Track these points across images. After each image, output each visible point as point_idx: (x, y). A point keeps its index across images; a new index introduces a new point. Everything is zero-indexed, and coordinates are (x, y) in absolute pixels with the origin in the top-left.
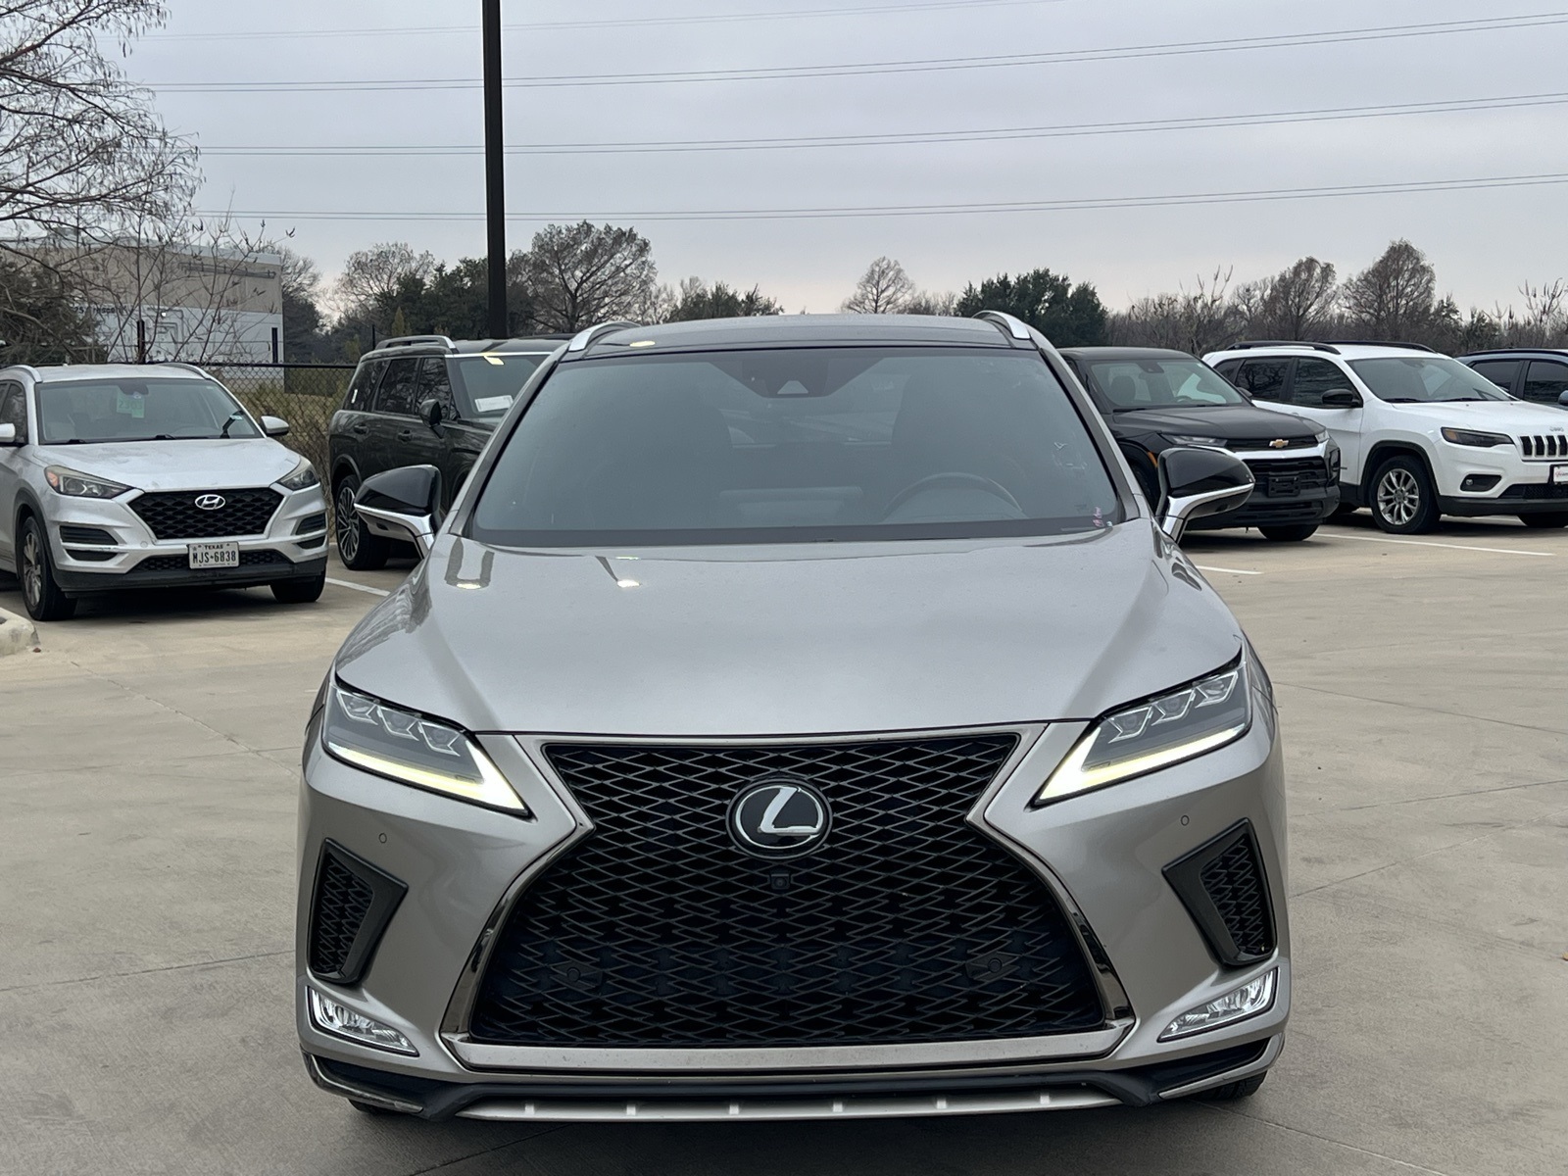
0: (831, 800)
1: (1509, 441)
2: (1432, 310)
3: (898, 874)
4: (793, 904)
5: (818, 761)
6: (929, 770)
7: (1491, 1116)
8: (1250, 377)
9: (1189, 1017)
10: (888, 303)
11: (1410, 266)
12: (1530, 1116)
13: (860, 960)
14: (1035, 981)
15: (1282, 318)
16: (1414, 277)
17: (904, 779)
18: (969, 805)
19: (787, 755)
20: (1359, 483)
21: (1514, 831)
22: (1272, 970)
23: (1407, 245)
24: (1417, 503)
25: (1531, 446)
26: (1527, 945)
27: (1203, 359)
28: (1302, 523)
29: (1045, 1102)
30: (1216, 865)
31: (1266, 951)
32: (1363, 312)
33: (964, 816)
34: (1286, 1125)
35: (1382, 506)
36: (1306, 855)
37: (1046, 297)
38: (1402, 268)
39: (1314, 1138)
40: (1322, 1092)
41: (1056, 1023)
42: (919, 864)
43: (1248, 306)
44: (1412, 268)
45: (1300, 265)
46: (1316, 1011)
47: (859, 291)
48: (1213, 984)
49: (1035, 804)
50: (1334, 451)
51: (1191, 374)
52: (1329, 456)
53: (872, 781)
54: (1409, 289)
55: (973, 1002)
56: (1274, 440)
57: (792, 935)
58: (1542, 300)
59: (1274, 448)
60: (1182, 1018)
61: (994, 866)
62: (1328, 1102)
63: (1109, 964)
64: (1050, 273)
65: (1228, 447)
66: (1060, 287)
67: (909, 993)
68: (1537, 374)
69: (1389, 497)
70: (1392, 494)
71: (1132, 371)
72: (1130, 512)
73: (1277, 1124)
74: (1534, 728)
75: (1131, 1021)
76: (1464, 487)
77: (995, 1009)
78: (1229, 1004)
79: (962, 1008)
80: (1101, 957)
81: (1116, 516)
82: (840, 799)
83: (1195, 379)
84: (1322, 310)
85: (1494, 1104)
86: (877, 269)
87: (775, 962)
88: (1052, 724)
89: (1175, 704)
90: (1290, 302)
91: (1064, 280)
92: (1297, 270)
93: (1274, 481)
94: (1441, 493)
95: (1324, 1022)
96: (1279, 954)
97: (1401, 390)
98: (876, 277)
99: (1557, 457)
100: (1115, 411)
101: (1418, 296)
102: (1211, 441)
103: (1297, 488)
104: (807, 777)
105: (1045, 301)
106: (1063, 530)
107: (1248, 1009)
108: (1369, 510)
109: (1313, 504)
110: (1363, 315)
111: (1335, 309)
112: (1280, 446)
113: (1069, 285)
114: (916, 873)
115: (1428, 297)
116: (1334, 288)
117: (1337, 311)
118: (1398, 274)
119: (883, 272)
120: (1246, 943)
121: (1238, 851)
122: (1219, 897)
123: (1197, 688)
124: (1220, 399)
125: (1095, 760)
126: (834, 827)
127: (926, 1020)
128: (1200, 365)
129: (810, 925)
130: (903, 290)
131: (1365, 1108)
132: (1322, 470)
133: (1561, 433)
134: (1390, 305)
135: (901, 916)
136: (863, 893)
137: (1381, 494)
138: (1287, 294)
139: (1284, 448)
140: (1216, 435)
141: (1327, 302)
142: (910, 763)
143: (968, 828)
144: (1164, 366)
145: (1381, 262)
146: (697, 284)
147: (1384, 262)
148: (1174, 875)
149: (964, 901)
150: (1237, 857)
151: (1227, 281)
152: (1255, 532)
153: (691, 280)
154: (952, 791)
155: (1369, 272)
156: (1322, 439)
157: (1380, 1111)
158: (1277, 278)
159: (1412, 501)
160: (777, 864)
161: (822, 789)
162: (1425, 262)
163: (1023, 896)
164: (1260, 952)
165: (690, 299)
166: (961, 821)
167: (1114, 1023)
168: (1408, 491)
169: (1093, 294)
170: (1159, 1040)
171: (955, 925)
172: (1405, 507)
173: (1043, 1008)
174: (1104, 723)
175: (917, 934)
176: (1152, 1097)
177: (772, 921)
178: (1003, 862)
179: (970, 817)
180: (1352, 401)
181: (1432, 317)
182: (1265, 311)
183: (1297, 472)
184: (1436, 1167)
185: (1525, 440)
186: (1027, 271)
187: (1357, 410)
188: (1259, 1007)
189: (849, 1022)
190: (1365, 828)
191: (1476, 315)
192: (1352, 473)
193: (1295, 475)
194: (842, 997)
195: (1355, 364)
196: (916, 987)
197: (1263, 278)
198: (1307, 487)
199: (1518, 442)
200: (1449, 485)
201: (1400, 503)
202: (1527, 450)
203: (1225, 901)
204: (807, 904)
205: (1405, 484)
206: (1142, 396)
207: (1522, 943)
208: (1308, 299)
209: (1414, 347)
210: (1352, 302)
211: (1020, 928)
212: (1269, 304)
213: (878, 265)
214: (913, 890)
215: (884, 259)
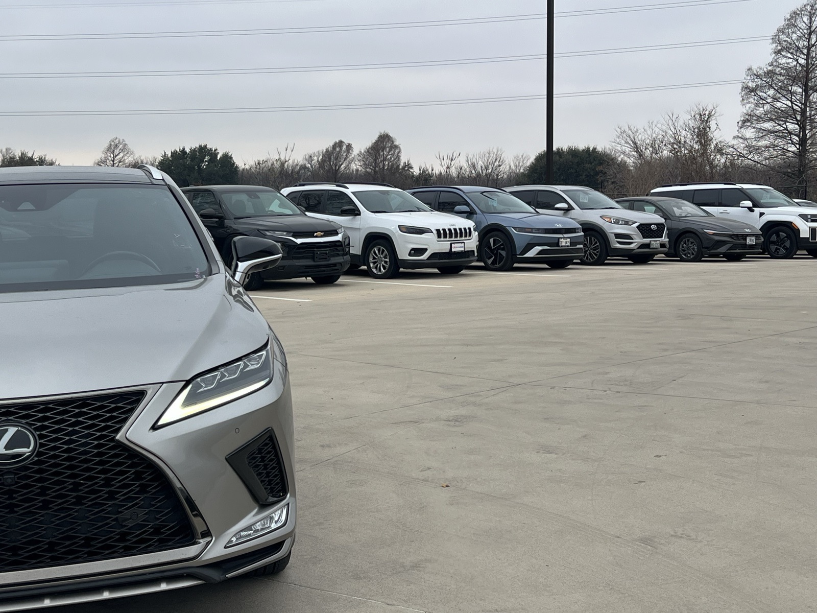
0: (38, 433)
1: (430, 231)
2: (401, 167)
3: (78, 471)
4: (17, 492)
5: (30, 412)
6: (95, 413)
7: (402, 569)
8: (307, 201)
9: (242, 534)
10: (120, 162)
11: (389, 145)
12: (420, 567)
13: (58, 519)
14: (157, 522)
15: (328, 171)
16: (391, 150)
17: (80, 419)
18: (118, 431)
19: (12, 409)
20: (360, 254)
21: (424, 424)
22: (287, 505)
23: (387, 135)
24: (388, 263)
25: (441, 234)
26: (426, 481)
27: (281, 192)
28: (333, 274)
29: (164, 587)
30: (255, 453)
31: (283, 495)
32: (367, 168)
33: (115, 437)
34: (299, 584)
35: (372, 265)
36: (322, 444)
37: (206, 159)
38: (385, 146)
39: (313, 590)
40: (319, 566)
41: (169, 544)
42: (89, 465)
43: (311, 164)
44: (391, 146)
45: (336, 144)
46: (321, 524)
47: (103, 155)
48: (254, 516)
49: (155, 427)
50: (346, 237)
51: (274, 200)
52: (344, 240)
53: (62, 421)
54: (389, 157)
55: (123, 537)
56: (316, 232)
57: (17, 509)
58: (446, 162)
59: (316, 237)
60: (239, 534)
61: (133, 462)
62: (322, 570)
63: (198, 511)
64: (208, 147)
65: (293, 236)
66: (213, 154)
67: (86, 535)
68: (444, 198)
69: (374, 260)
70: (376, 259)
71: (244, 197)
72: (214, 270)
73: (295, 585)
74: (437, 373)
75: (210, 539)
76: (410, 255)
77: (135, 539)
78: (264, 525)
79: (117, 541)
80: (193, 507)
81: (208, 272)
82: (43, 432)
83: (277, 202)
84: (347, 167)
85: (404, 563)
86: (113, 144)
87: (8, 525)
88: (164, 384)
89: (233, 370)
90: (332, 163)
91: (215, 150)
92: (334, 147)
93: (317, 253)
94: (400, 258)
95: (324, 529)
96: (290, 497)
97: (379, 206)
98: (113, 148)
99: (453, 239)
100: (235, 218)
101: (394, 160)
102: (285, 233)
103: (329, 257)
104: (24, 421)
105: (206, 161)
106: (179, 280)
107: (274, 526)
108: (365, 267)
109: (337, 265)
110: (368, 170)
111: (354, 167)
112: (319, 235)
113: (218, 153)
114: (88, 469)
115: (398, 160)
116: (353, 156)
117: (355, 168)
118: (383, 149)
119: (116, 145)
120: (272, 492)
121: (266, 445)
122: (257, 469)
123: (245, 361)
124: (289, 212)
125: (188, 402)
126: (39, 448)
127: (96, 549)
128: (279, 194)
129: (28, 503)
130: (128, 155)
131: (340, 572)
132: (341, 247)
133: (455, 227)
134: (381, 164)
135: (80, 494)
136: (57, 483)
137: (371, 259)
138: (330, 159)
139: (322, 236)
140: (287, 230)
141: (350, 163)
142: (84, 410)
143: (117, 443)
144: (259, 194)
145: (375, 143)
146: (10, 152)
147: (376, 143)
148: (232, 460)
149: (116, 483)
150: (266, 448)
151: (292, 151)
152: (310, 279)
153: (6, 149)
154: (108, 424)
155: (369, 148)
156: (341, 232)
157: (347, 572)
158: (325, 151)
159: (386, 262)
160: (6, 470)
161: (33, 427)
162: (396, 143)
163: (149, 477)
164: (280, 496)
165: (6, 160)
166: (113, 440)
167: (201, 541)
168: (384, 257)
169: (231, 158)
170: (225, 547)
171: (112, 496)
172: (383, 265)
173: (162, 536)
174: (194, 382)
175: (90, 503)
176: (222, 578)
177: (5, 502)
178: (138, 460)
179: (118, 437)
180: (355, 212)
181: (401, 171)
182: (319, 167)
183: (329, 249)
184: (373, 598)
185: (438, 231)
186: (195, 145)
187: (358, 217)
188: (279, 524)
189: (53, 554)
190: (352, 427)
191: (422, 170)
192: (356, 249)
193: (327, 250)
194: (48, 540)
195: (356, 194)
196: (90, 532)
197: (317, 150)
198: (334, 257)
199: (435, 232)
200: (403, 254)
201: (380, 264)
202: (439, 236)
203: (260, 471)
204: (25, 491)
205: (382, 254)
206: (250, 210)
207: (423, 480)
208: (340, 161)
209: (384, 185)
210: (362, 163)
211: (148, 495)
212: (322, 164)
213: (113, 141)
214: (86, 479)
215: (116, 138)
